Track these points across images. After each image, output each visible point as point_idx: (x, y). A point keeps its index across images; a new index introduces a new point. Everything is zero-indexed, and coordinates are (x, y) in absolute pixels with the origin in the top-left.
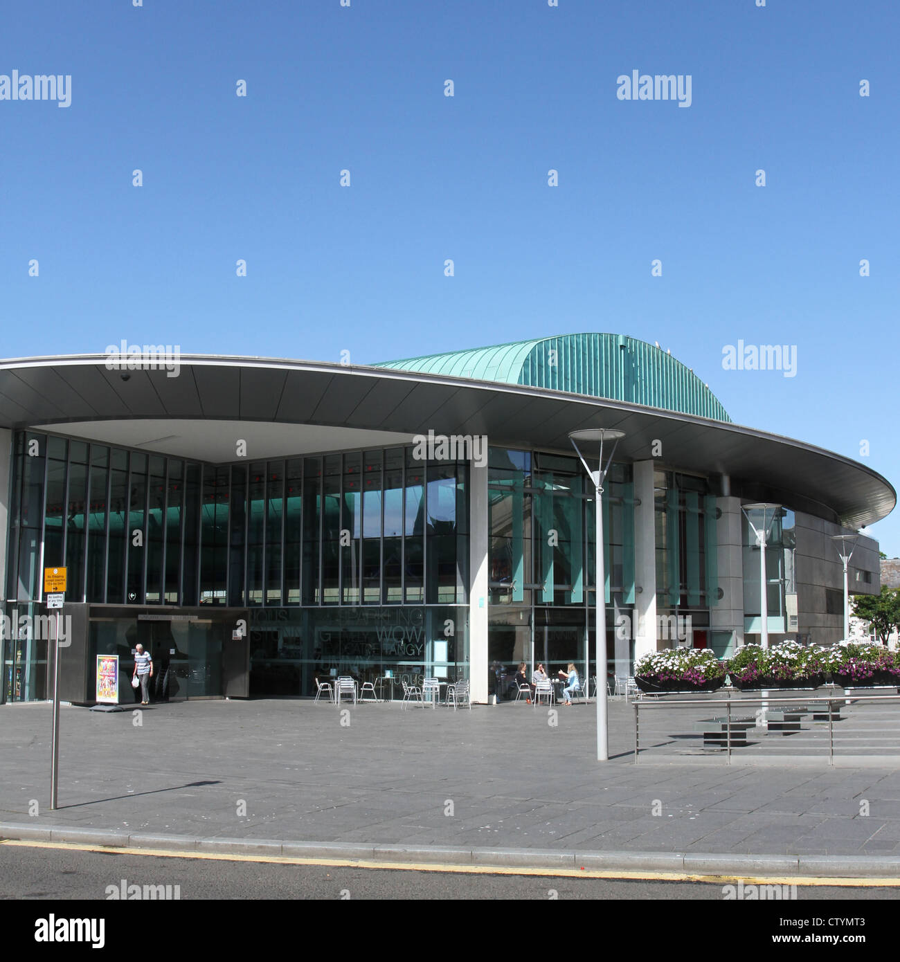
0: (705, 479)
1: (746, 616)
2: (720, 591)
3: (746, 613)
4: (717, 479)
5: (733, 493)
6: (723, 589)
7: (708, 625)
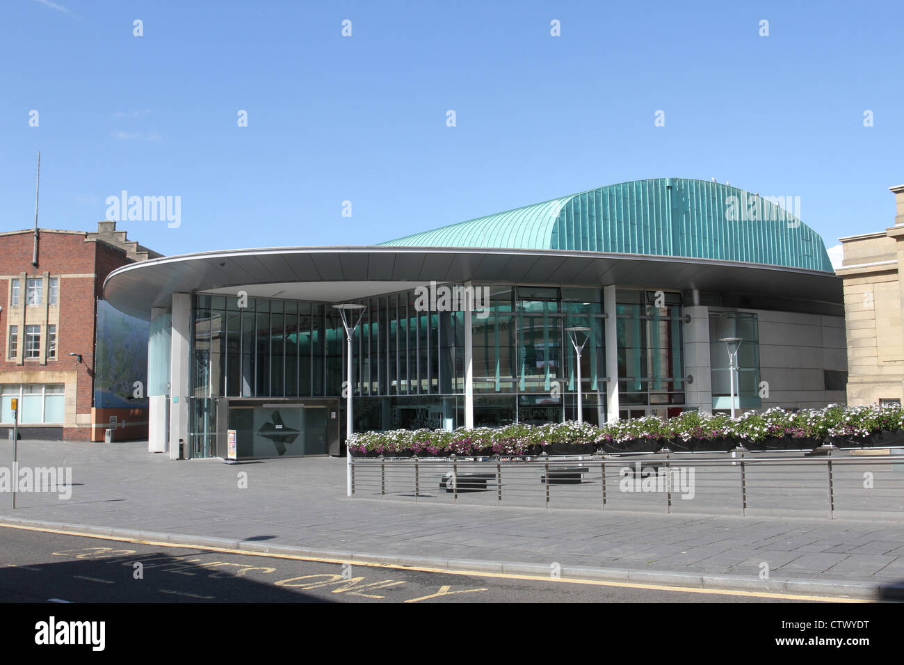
0: (680, 294)
1: (713, 395)
2: (690, 377)
3: (714, 393)
4: (688, 293)
5: (702, 303)
6: (693, 375)
7: (684, 403)
